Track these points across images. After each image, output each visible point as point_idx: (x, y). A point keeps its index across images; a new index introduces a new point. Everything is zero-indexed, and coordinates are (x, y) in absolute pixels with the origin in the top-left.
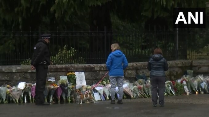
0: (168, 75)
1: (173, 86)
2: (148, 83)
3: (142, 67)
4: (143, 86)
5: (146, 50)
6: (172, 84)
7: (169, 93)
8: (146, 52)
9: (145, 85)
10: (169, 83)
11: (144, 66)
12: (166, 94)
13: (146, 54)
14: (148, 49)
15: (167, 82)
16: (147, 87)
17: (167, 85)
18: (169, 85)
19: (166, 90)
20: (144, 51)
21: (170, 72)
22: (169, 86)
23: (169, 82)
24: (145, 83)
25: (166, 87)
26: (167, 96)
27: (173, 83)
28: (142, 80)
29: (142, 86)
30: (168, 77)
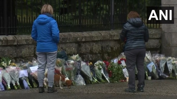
0: (99, 53)
1: (106, 68)
2: (69, 64)
3: (61, 40)
4: (62, 68)
5: (67, 15)
6: (105, 66)
7: (101, 79)
8: (67, 17)
9: (64, 67)
10: (100, 64)
11: (63, 39)
12: (96, 80)
13: (67, 21)
14: (70, 14)
15: (97, 63)
16: (68, 70)
17: (98, 67)
18: (101, 67)
19: (97, 75)
20: (64, 17)
21: (102, 47)
22: (100, 69)
23: (101, 62)
24: (66, 65)
25: (96, 70)
26: (97, 83)
27: (106, 63)
28: (61, 59)
29: (60, 69)
30: (99, 55)
